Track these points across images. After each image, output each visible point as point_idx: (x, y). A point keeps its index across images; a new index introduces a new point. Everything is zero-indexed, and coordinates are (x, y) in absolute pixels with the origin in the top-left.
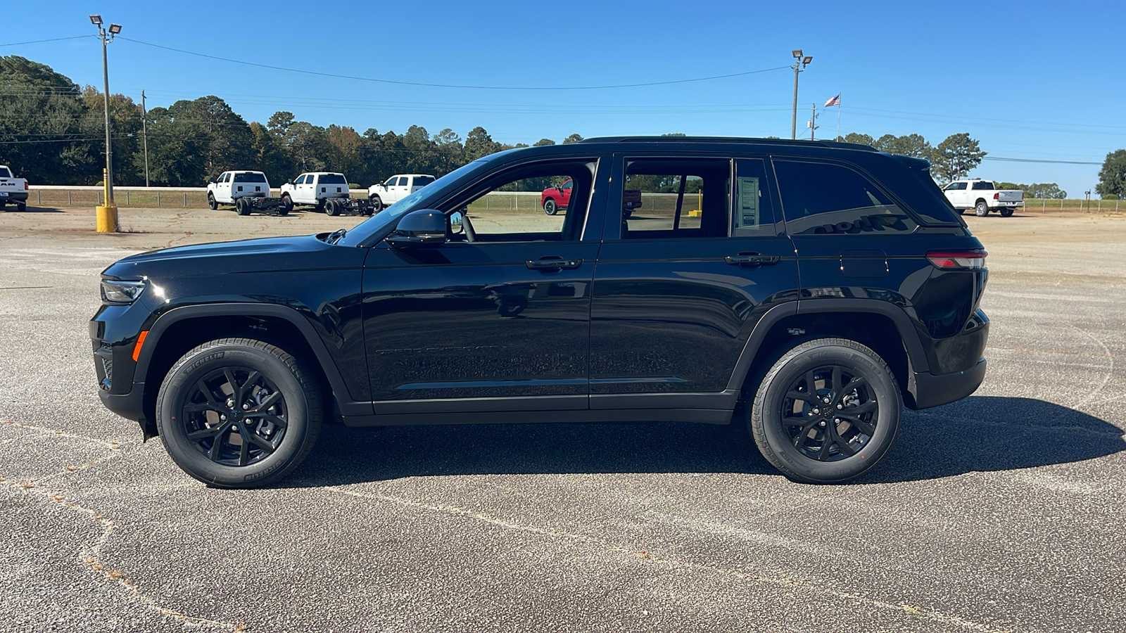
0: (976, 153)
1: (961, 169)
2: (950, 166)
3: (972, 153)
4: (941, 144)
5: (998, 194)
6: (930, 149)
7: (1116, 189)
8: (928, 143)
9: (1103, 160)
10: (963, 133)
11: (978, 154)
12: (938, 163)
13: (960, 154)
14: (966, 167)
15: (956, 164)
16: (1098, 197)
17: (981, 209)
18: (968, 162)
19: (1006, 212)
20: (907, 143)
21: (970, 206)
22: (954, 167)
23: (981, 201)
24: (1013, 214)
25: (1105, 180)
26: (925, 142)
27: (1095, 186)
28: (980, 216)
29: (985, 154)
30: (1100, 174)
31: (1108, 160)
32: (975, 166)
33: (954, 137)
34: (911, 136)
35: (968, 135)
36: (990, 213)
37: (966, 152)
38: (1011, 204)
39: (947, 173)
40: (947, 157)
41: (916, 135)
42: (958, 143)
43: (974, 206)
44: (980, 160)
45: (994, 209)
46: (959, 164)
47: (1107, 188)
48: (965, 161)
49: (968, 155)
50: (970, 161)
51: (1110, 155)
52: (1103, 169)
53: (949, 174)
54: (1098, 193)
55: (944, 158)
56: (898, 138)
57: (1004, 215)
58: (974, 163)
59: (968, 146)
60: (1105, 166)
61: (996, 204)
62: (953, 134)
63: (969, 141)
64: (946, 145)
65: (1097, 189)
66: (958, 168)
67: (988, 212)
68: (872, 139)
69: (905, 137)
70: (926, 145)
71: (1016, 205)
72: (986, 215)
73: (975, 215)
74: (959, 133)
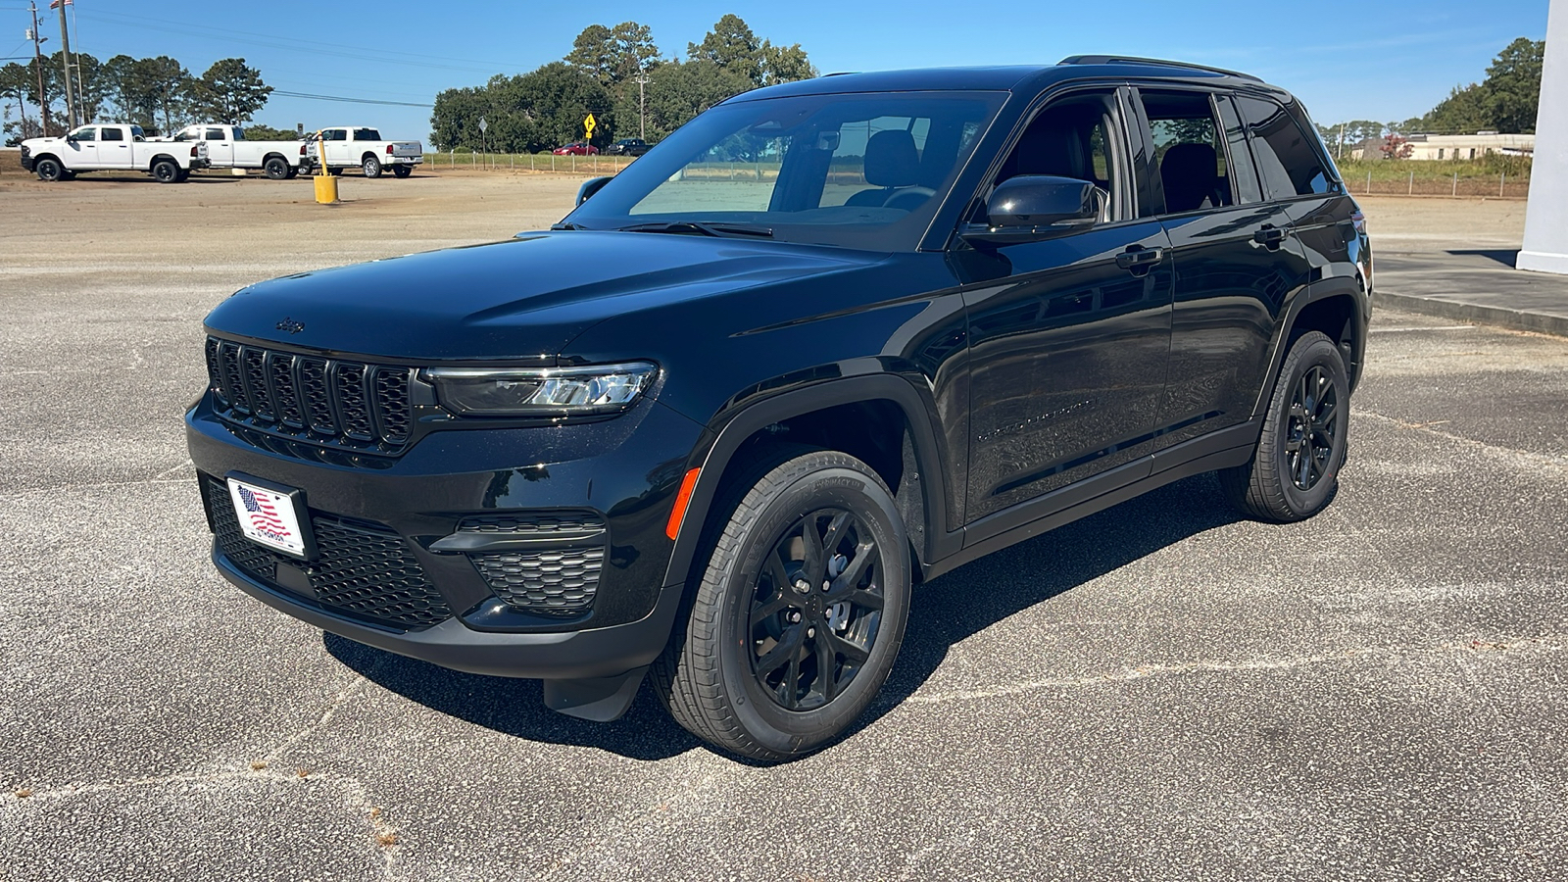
0: (258, 88)
1: (241, 110)
2: (225, 106)
3: (252, 88)
4: (207, 73)
5: (391, 146)
6: (191, 80)
7: (454, 139)
8: (186, 70)
9: (434, 102)
10: (236, 58)
11: (261, 90)
12: (207, 100)
13: (236, 88)
14: (248, 108)
15: (234, 103)
16: (433, 150)
17: (372, 167)
18: (249, 100)
19: (402, 171)
20: (154, 69)
21: (355, 163)
22: (231, 108)
23: (368, 156)
24: (411, 174)
25: (438, 128)
26: (182, 70)
27: (429, 136)
28: (370, 177)
29: (272, 90)
30: (433, 120)
31: (440, 102)
32: (257, 107)
33: (224, 63)
34: (160, 58)
35: (244, 61)
36: (384, 173)
37: (244, 86)
38: (409, 161)
39: (222, 116)
40: (218, 93)
41: (166, 58)
42: (232, 73)
43: (361, 164)
44: (265, 98)
45: (387, 167)
46: (236, 103)
47: (444, 138)
48: (245, 99)
49: (247, 89)
50: (252, 98)
51: (440, 96)
52: (436, 114)
53: (225, 117)
54: (434, 145)
55: (213, 94)
56: (139, 60)
57: (399, 176)
58: (258, 102)
59: (246, 77)
60: (437, 110)
61: (391, 160)
62: (222, 59)
63: (245, 70)
64: (214, 75)
65: (432, 140)
66: (237, 109)
67: (380, 171)
68: (97, 62)
69: (150, 60)
70: (184, 74)
71: (414, 161)
72: (379, 176)
73: (365, 176)
74: (230, 57)
